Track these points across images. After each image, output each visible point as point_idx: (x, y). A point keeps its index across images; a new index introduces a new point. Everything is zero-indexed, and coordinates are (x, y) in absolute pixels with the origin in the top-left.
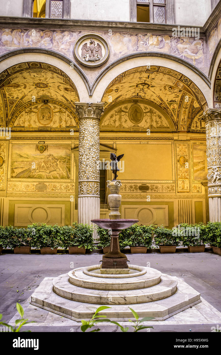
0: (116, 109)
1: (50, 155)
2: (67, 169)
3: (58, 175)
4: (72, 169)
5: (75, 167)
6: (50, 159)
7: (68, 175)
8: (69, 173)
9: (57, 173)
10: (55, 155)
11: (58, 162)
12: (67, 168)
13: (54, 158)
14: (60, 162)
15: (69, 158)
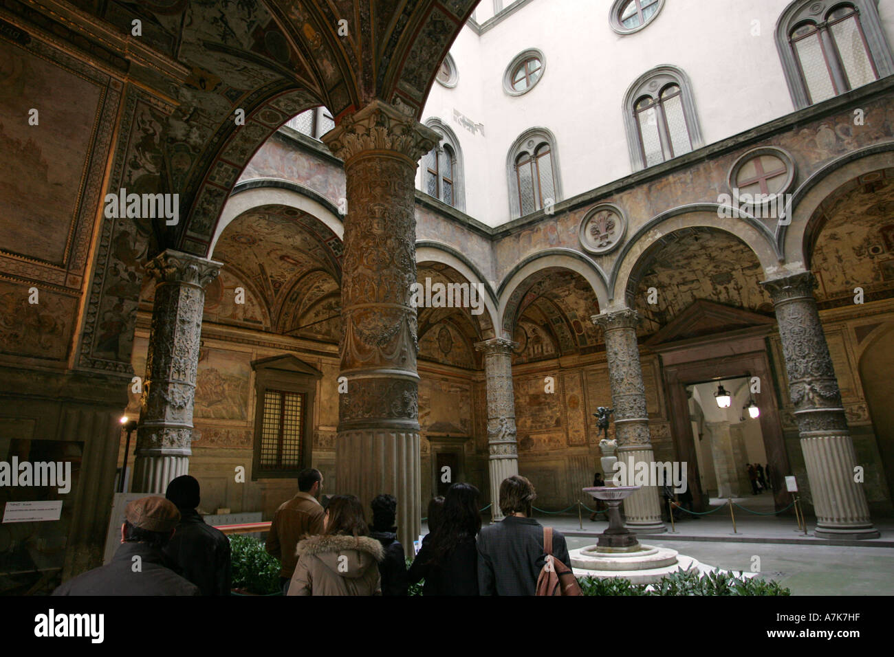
0: (324, 303)
1: (211, 370)
2: (242, 401)
3: (224, 412)
4: (250, 402)
5: (255, 398)
6: (211, 377)
7: (242, 412)
8: (244, 410)
9: (223, 408)
10: (222, 371)
11: (226, 386)
12: (242, 398)
13: (218, 377)
14: (229, 386)
15: (245, 379)
